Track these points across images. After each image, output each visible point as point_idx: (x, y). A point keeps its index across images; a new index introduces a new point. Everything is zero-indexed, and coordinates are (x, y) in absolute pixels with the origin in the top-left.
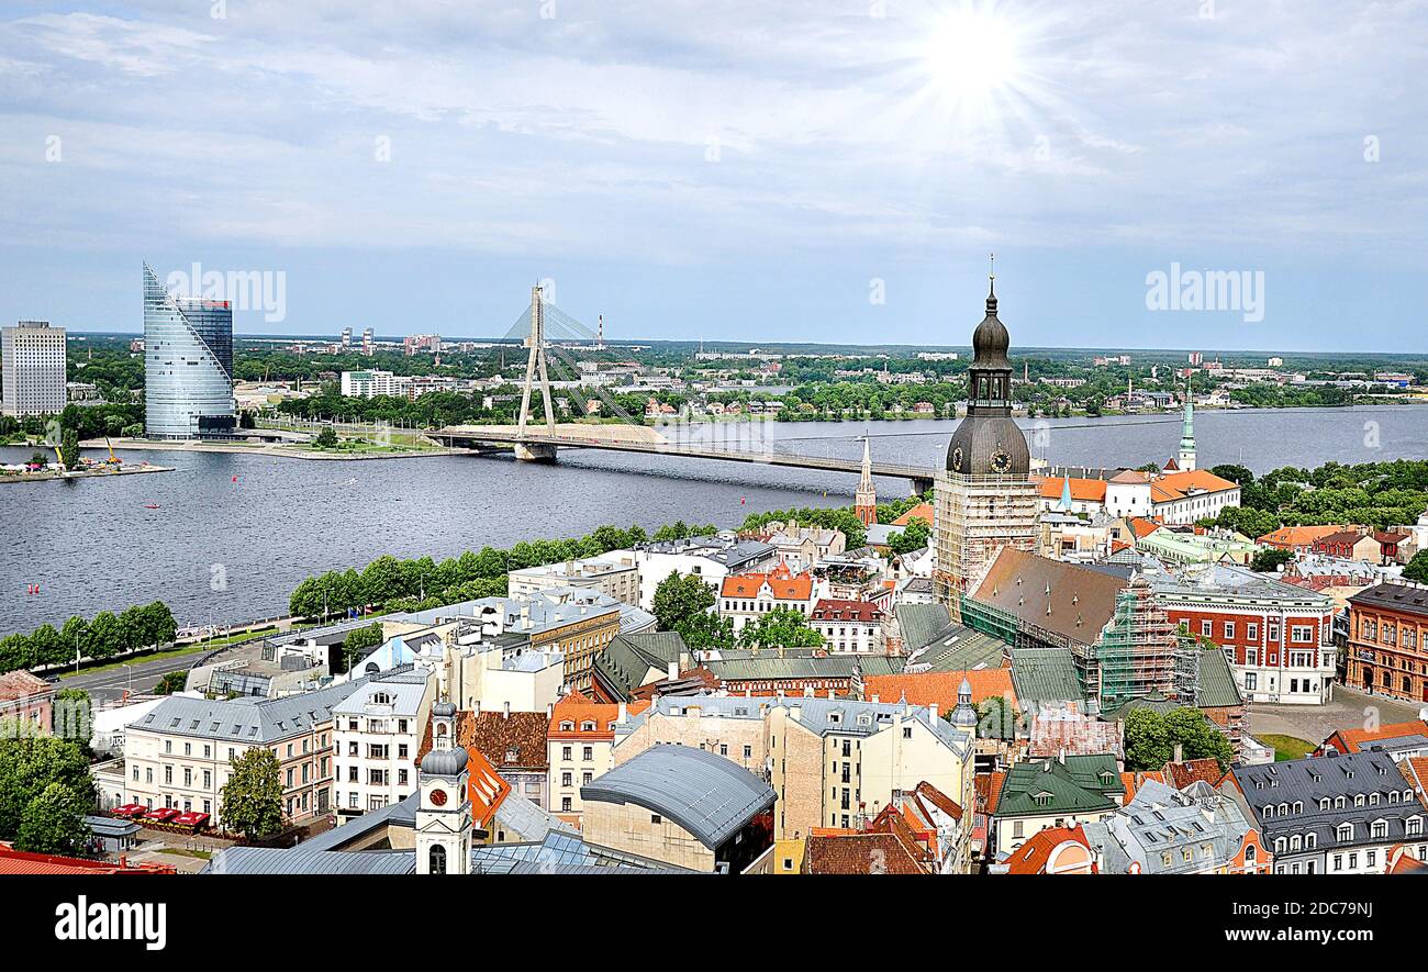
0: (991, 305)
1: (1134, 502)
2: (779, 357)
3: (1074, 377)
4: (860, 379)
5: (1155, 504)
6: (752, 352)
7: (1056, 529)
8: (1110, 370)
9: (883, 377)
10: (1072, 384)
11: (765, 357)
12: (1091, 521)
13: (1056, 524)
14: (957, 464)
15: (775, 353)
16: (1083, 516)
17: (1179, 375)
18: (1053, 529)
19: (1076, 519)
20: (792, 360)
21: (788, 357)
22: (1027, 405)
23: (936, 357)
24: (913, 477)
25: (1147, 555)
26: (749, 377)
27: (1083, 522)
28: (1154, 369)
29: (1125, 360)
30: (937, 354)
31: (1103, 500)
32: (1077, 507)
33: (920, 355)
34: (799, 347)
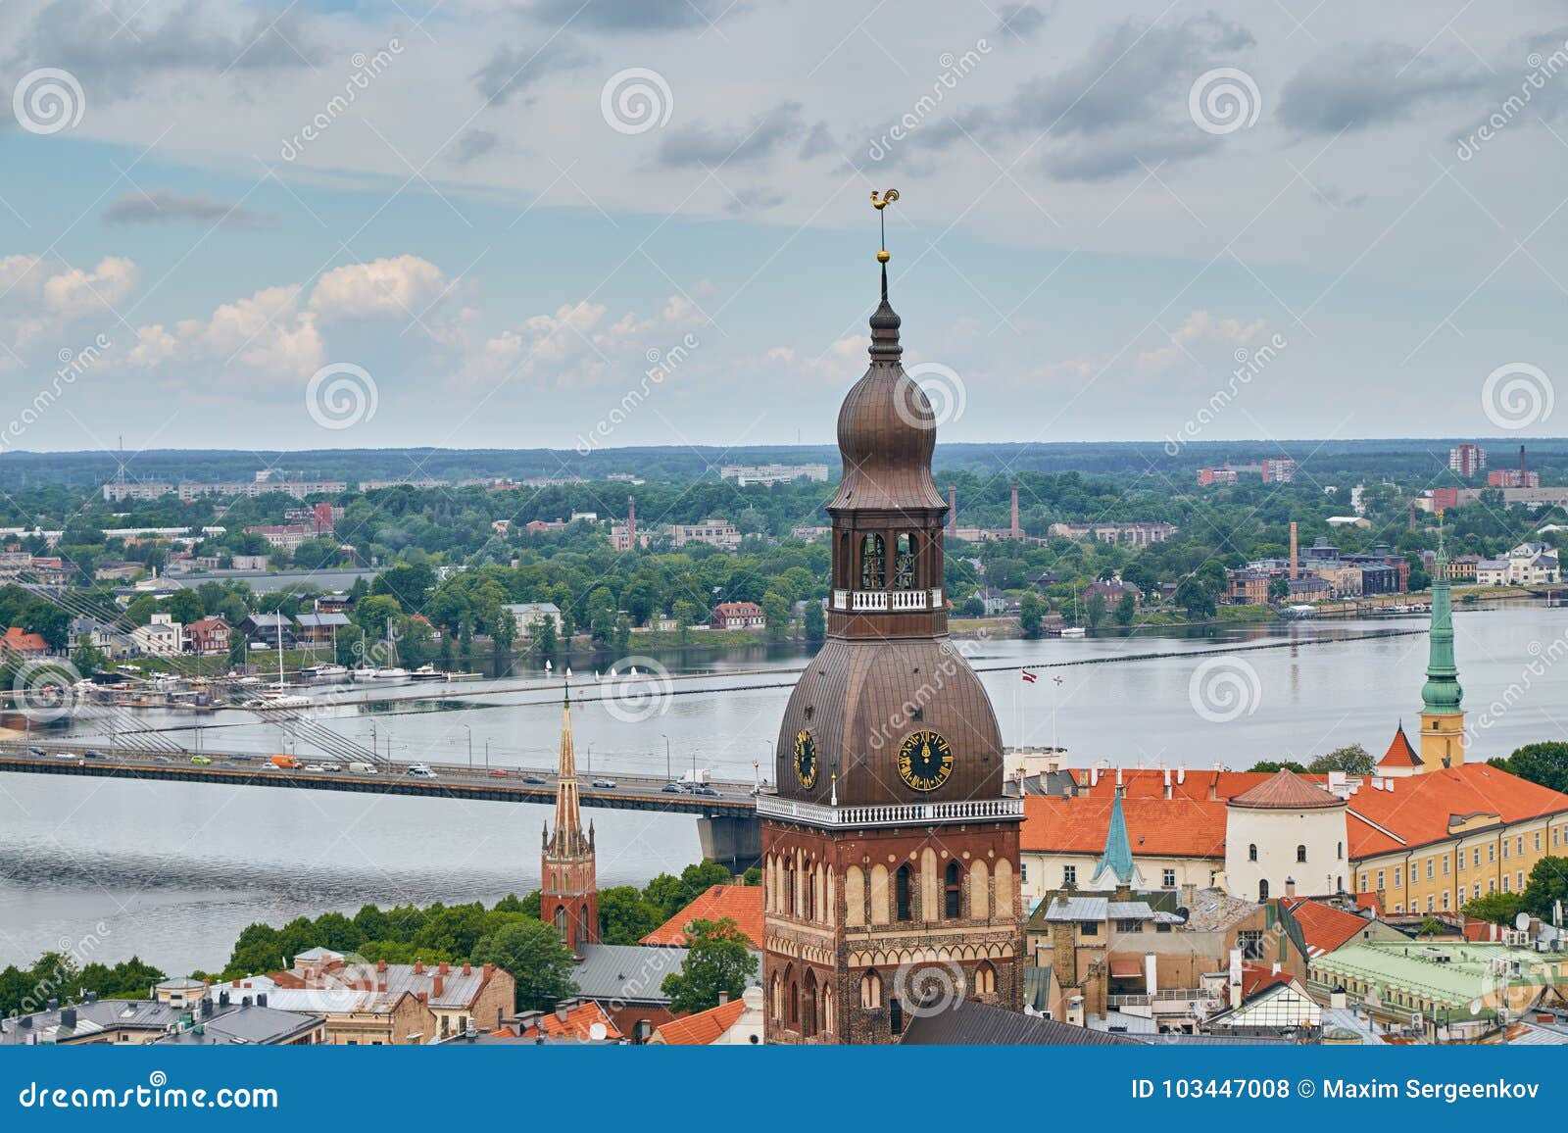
0: (881, 333)
1: (1301, 855)
2: (337, 488)
3: (1146, 520)
4: (562, 541)
5: (1355, 860)
6: (262, 476)
7: (1088, 940)
8: (1240, 497)
9: (622, 537)
10: (1141, 538)
11: (297, 491)
12: (1185, 913)
13: (1090, 927)
14: (806, 774)
15: (324, 478)
16: (1163, 900)
17: (1426, 505)
18: (1084, 940)
19: (1142, 910)
20: (371, 495)
21: (363, 487)
22: (1018, 598)
23: (769, 475)
24: (706, 810)
25: (1338, 1000)
26: (252, 547)
27: (1165, 917)
28: (1356, 492)
29: (1279, 472)
30: (774, 468)
31: (1218, 858)
32: (1149, 877)
33: (726, 473)
34: (392, 461)
